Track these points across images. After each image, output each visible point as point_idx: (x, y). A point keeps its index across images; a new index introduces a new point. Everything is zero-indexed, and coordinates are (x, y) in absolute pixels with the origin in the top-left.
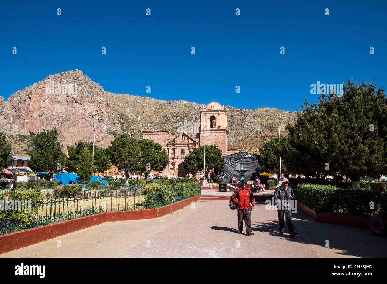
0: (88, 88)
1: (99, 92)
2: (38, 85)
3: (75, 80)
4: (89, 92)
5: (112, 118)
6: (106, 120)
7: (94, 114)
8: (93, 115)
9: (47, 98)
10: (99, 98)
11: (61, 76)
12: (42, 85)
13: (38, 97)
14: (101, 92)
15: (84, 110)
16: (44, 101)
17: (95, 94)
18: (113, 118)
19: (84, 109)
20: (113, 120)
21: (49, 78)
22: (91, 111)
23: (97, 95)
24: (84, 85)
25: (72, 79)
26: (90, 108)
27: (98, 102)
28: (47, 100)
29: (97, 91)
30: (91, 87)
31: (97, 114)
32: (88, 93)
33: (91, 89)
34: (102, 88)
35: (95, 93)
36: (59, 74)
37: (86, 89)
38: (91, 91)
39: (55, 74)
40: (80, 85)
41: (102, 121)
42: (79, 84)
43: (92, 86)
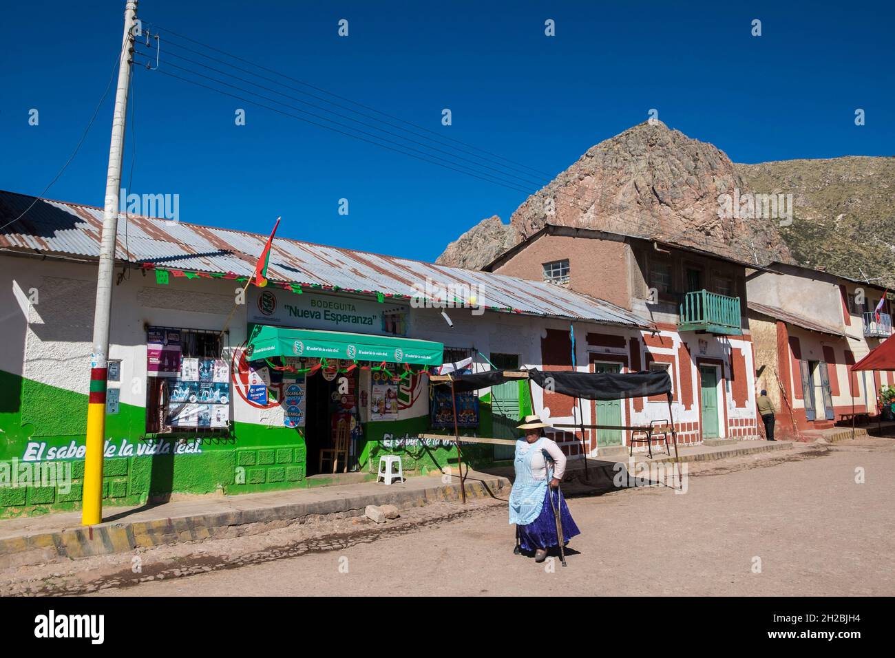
0: (686, 159)
1: (718, 166)
2: (567, 175)
3: (651, 146)
4: (692, 169)
5: (763, 230)
6: (744, 236)
7: (712, 225)
8: (709, 228)
9: (592, 203)
10: (718, 183)
11: (615, 143)
12: (577, 175)
13: (571, 205)
14: (722, 166)
15: (683, 219)
16: (585, 212)
17: (706, 173)
18: (765, 228)
19: (684, 217)
20: (766, 234)
21: (589, 154)
22: (702, 220)
23: (713, 175)
24: (675, 154)
25: (643, 147)
26: (698, 212)
27: (718, 193)
28: (593, 207)
29: (710, 164)
30: (693, 156)
31: (719, 225)
32: (689, 173)
33: (694, 161)
34: (724, 154)
35: (708, 171)
36: (610, 140)
37: (683, 164)
38: (696, 168)
39: (601, 141)
40: (666, 156)
41: (736, 242)
42: (663, 154)
43: (697, 154)
